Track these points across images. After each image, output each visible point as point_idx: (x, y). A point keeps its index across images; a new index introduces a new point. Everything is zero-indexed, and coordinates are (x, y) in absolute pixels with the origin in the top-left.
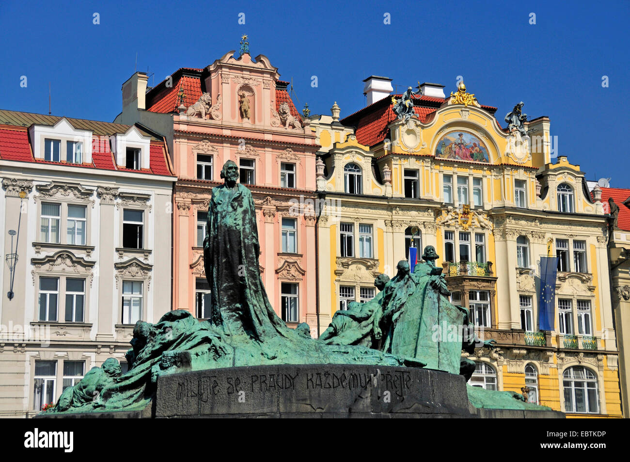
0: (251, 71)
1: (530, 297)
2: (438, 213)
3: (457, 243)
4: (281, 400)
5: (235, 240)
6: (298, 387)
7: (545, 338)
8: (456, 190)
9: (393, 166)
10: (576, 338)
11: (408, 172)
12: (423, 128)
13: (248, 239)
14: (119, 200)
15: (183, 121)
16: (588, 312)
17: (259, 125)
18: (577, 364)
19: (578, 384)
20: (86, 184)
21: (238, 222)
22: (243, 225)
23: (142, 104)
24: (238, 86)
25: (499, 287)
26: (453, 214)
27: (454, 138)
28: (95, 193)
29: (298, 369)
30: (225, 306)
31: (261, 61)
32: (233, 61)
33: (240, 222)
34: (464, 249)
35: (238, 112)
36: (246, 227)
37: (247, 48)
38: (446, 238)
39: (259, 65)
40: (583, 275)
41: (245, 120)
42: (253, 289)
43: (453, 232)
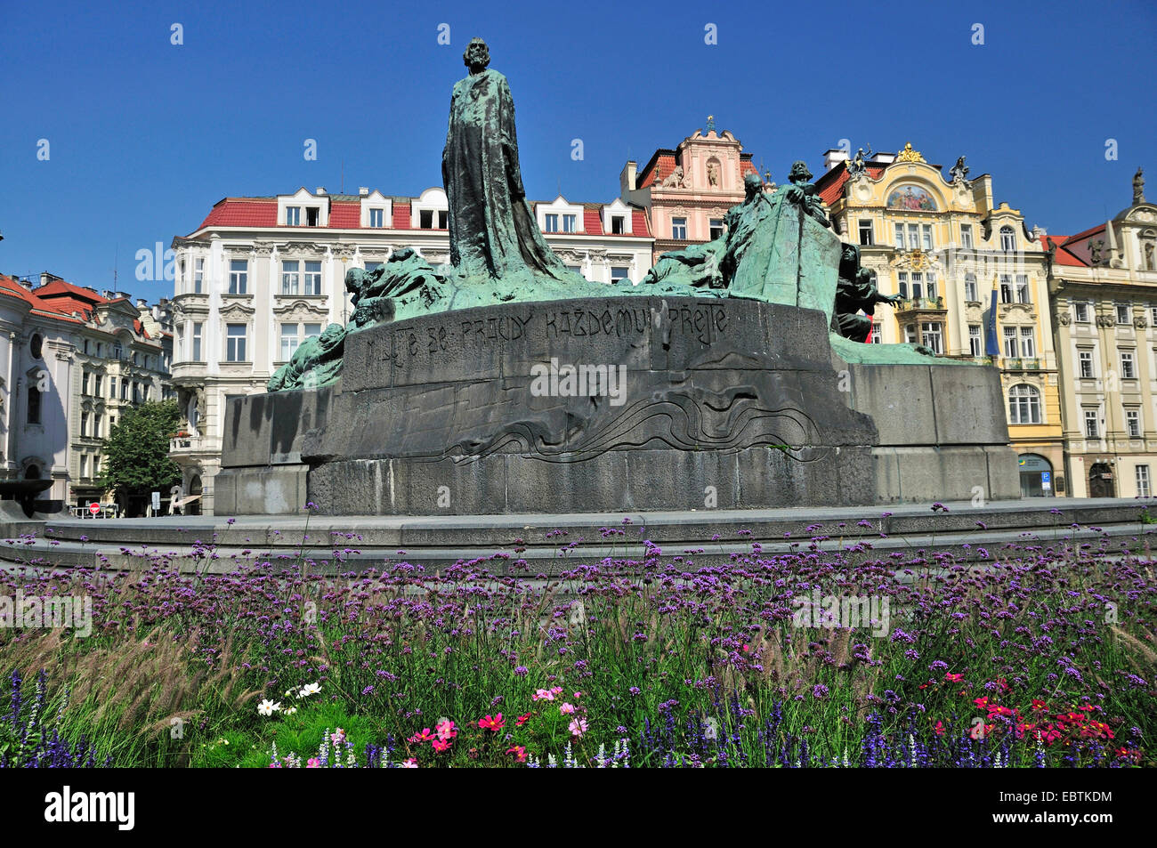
0: (717, 145)
1: (978, 327)
2: (891, 257)
3: (910, 282)
4: (506, 358)
5: (474, 141)
6: (532, 334)
7: (993, 361)
8: (908, 237)
9: (849, 218)
10: (1020, 360)
11: (862, 223)
12: (874, 183)
13: (494, 138)
14: (607, 260)
15: (658, 191)
16: (1030, 337)
17: (725, 190)
18: (1021, 382)
19: (1022, 400)
20: (579, 248)
21: (478, 116)
22: (486, 119)
23: (632, 186)
24: (706, 159)
25: (950, 318)
26: (906, 258)
27: (903, 191)
28: (587, 256)
29: (533, 309)
30: (464, 238)
31: (726, 136)
32: (701, 138)
33: (483, 116)
34: (917, 288)
35: (706, 180)
36: (491, 121)
37: (713, 126)
38: (900, 279)
39: (724, 139)
40: (1025, 305)
41: (714, 186)
42: (499, 208)
43: (906, 273)
